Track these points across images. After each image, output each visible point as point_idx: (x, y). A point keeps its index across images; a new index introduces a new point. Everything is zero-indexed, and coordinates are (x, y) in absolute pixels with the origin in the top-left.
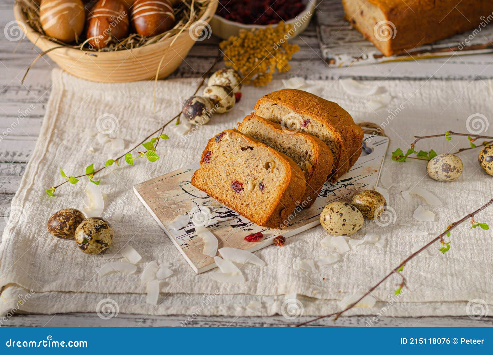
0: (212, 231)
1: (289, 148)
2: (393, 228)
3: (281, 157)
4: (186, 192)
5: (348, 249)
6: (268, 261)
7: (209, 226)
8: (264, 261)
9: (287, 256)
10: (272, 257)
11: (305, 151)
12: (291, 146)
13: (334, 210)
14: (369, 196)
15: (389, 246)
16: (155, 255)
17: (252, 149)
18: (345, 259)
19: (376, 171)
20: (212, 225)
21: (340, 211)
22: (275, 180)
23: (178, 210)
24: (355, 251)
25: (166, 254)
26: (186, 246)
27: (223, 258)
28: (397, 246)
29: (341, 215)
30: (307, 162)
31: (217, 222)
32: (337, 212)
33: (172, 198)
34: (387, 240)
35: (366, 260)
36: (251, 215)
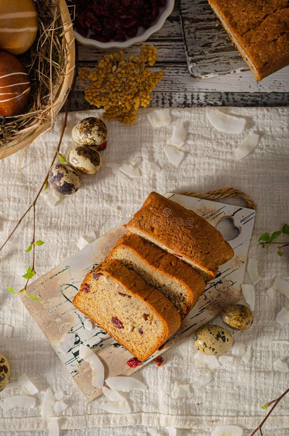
0: (97, 353)
1: (164, 285)
2: (258, 333)
3: (159, 315)
4: (68, 300)
5: (218, 365)
6: (150, 384)
7: (94, 346)
8: (146, 384)
9: (166, 380)
10: (153, 381)
11: (179, 293)
12: (166, 285)
13: (207, 346)
14: (238, 320)
15: (254, 359)
16: (49, 381)
17: (130, 297)
18: (216, 378)
19: (243, 262)
20: (96, 345)
21: (213, 347)
22: (154, 331)
23: (63, 325)
24: (225, 367)
25: (58, 379)
26: (76, 373)
27: (109, 388)
28: (261, 359)
29: (213, 349)
30: (181, 304)
31: (101, 340)
32: (210, 348)
33: (56, 308)
34: (252, 351)
35: (234, 378)
36: (132, 349)
